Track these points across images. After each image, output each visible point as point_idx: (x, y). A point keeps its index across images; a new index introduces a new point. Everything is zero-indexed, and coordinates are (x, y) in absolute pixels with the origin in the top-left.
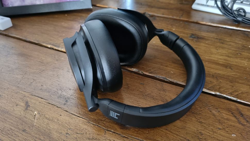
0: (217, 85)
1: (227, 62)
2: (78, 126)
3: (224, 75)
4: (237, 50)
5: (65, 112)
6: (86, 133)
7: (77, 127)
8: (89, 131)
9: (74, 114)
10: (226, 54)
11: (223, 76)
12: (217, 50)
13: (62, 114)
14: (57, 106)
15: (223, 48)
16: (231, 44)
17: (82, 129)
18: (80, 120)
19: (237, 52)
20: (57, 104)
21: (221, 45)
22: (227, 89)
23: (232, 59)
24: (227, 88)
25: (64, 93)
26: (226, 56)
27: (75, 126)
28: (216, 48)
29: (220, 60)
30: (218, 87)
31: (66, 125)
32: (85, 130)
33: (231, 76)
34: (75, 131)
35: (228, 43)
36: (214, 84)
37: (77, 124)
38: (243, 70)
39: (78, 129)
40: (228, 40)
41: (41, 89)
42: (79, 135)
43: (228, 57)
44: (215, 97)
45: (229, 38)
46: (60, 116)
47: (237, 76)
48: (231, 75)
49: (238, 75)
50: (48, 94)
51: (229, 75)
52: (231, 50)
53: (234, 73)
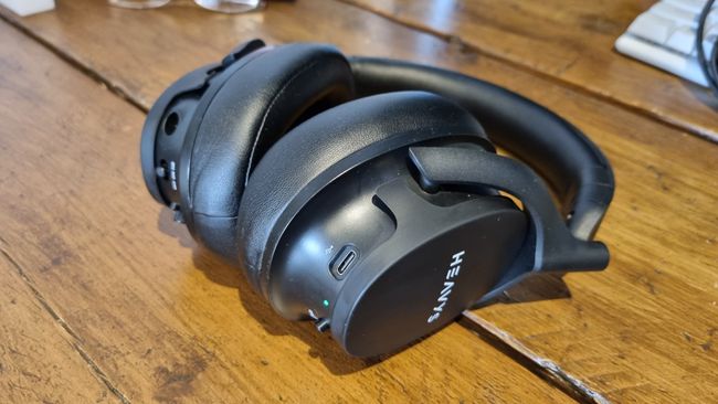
0: (568, 333)
1: (648, 260)
2: (40, 351)
3: (611, 305)
4: (708, 223)
5: (30, 293)
6: (49, 380)
7: (36, 351)
8: (59, 376)
9: (52, 306)
10: (658, 229)
11: (604, 308)
12: (635, 209)
13: (19, 298)
14: (20, 270)
15: (658, 205)
16: (695, 200)
17: (46, 363)
18: (57, 331)
19: (704, 233)
20: (23, 264)
21: (660, 194)
22: (595, 358)
23: (671, 252)
24: (597, 355)
25: (65, 235)
26: (655, 238)
27: (31, 349)
28: (633, 201)
29: (623, 247)
30: (567, 343)
31: (10, 338)
32: (50, 368)
33: (636, 314)
34: (22, 364)
35: (687, 194)
36: (557, 328)
37: (42, 343)
38: (693, 305)
39: (32, 360)
40: (691, 182)
41: (13, 207)
42: (26, 382)
43: (664, 242)
44: (535, 377)
45: (697, 176)
46: (13, 302)
47: (657, 321)
48: (637, 312)
49: (666, 317)
50: (19, 226)
51: (633, 309)
52: (686, 219)
53: (653, 306)
